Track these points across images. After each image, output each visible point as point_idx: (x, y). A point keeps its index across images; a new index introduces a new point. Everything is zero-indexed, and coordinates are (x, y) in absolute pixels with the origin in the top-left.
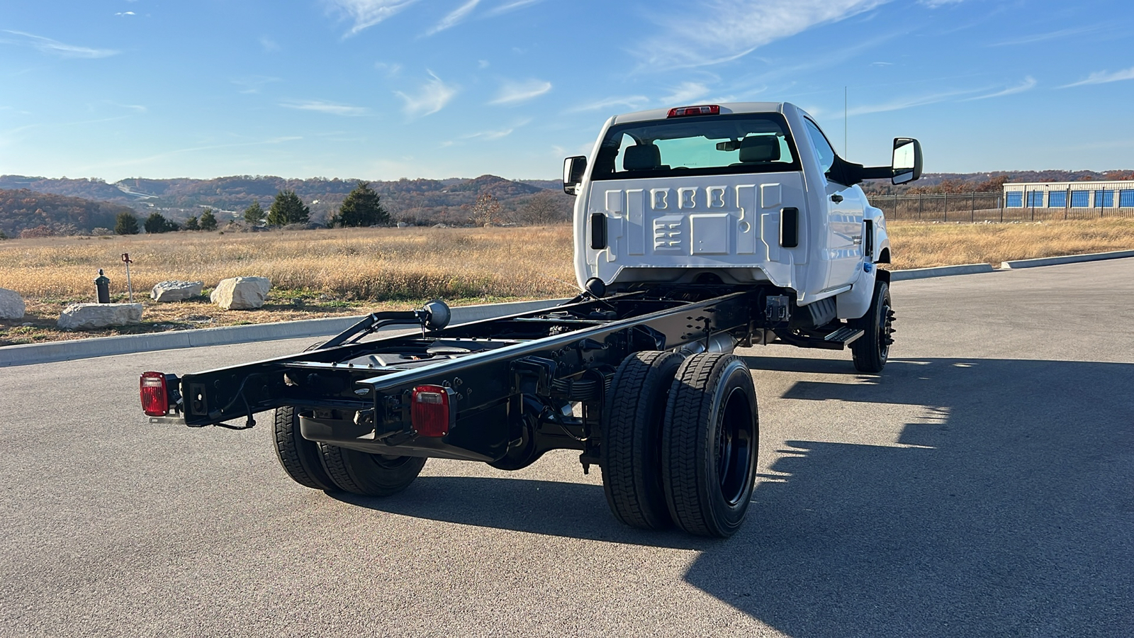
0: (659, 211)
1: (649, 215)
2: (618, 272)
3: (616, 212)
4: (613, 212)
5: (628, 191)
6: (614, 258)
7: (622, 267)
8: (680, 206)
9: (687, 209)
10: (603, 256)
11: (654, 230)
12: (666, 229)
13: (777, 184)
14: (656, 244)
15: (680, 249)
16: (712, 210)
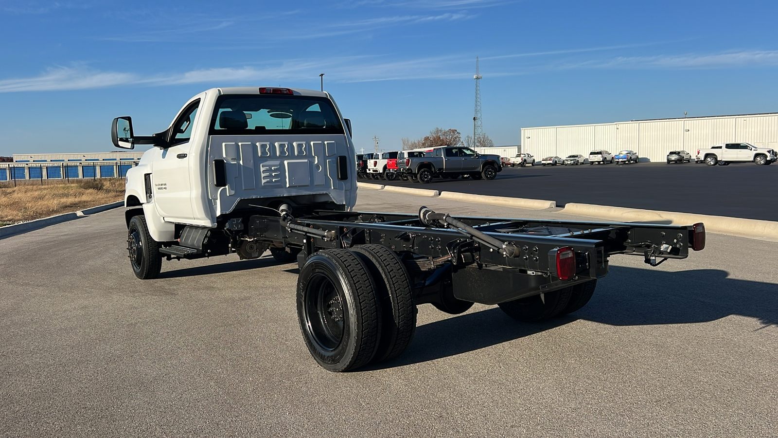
0: (264, 158)
1: (257, 160)
2: (236, 203)
3: (232, 159)
4: (229, 159)
5: (240, 144)
6: (233, 192)
7: (239, 199)
8: (278, 154)
9: (283, 157)
10: (224, 191)
11: (262, 171)
12: (270, 170)
13: (333, 142)
14: (263, 181)
15: (280, 184)
16: (298, 157)
